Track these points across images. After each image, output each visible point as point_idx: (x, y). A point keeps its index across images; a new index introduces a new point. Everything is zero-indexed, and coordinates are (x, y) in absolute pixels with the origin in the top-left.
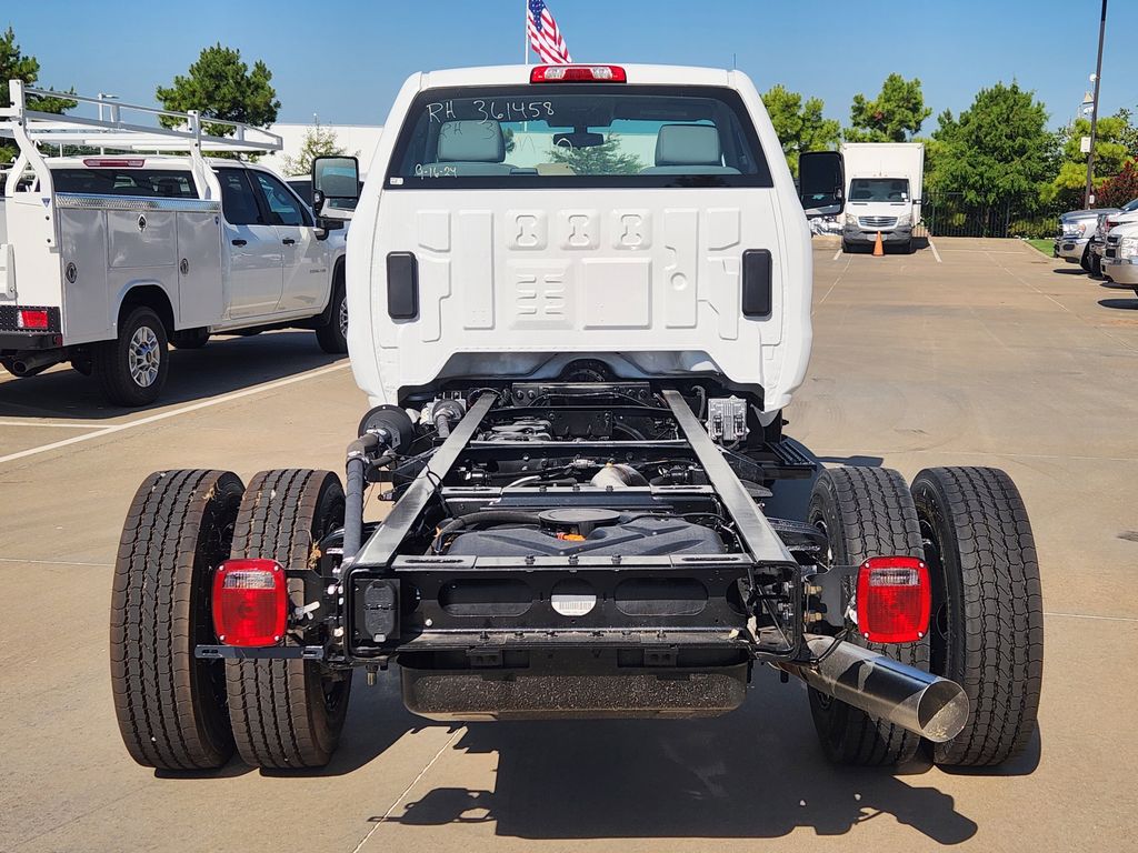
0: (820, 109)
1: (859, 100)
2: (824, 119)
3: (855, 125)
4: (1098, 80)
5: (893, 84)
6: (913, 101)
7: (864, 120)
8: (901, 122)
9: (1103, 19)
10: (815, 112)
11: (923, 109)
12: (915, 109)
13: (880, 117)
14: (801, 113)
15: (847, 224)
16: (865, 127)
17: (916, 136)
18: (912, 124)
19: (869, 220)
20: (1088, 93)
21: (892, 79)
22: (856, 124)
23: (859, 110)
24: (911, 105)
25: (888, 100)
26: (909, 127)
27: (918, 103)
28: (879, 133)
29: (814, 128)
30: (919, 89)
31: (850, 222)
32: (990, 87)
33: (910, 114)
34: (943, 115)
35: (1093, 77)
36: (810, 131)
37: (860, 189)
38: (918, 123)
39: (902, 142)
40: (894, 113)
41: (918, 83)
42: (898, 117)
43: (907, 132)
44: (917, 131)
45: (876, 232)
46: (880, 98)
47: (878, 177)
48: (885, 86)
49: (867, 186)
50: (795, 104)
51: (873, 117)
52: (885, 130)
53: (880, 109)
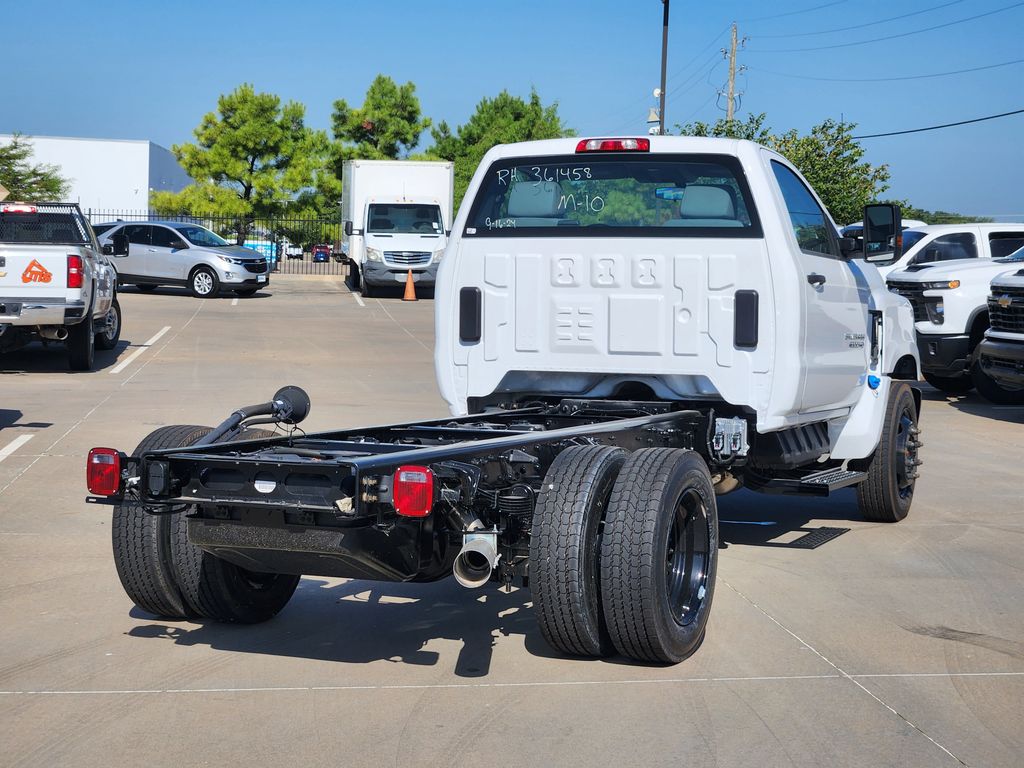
0: (302, 115)
1: (340, 106)
2: (307, 124)
3: (336, 137)
4: (662, 96)
5: (381, 90)
6: (409, 109)
7: (349, 131)
8: (397, 134)
9: (666, 23)
10: (296, 118)
11: (421, 118)
12: (411, 118)
13: (369, 127)
14: (278, 120)
15: (369, 261)
16: (349, 139)
17: (413, 152)
18: (410, 137)
19: (396, 256)
20: (652, 110)
21: (380, 81)
22: (338, 136)
23: (341, 119)
24: (406, 114)
25: (378, 107)
26: (404, 141)
27: (414, 112)
28: (369, 147)
29: (296, 139)
30: (413, 95)
31: (373, 258)
32: (493, 96)
33: (404, 123)
34: (437, 129)
35: (657, 92)
36: (291, 142)
37: (377, 217)
38: (416, 136)
40: (385, 122)
41: (413, 87)
42: (392, 128)
43: (402, 147)
44: (413, 145)
45: (406, 272)
46: (367, 104)
47: (402, 202)
48: (373, 90)
49: (386, 214)
50: (272, 108)
51: (359, 128)
52: (375, 144)
53: (368, 118)
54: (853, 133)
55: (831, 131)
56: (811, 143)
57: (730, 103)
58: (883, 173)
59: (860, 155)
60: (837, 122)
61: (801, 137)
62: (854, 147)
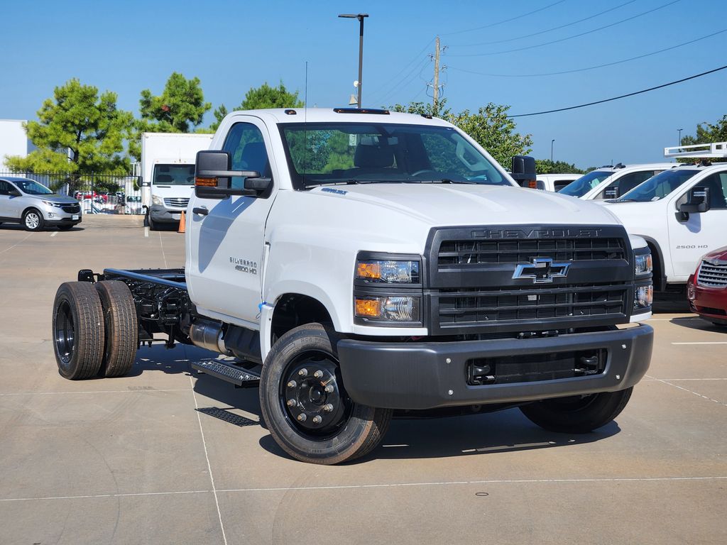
0: (114, 100)
1: (146, 94)
2: (118, 109)
3: (143, 116)
4: (360, 86)
5: (176, 83)
6: (195, 96)
7: (152, 112)
8: (187, 115)
9: (362, 34)
10: (111, 103)
11: (204, 103)
12: (197, 103)
13: (167, 110)
14: (97, 104)
15: (154, 205)
16: (153, 118)
17: (201, 127)
18: (196, 117)
19: (173, 201)
20: (353, 96)
21: (175, 77)
22: (145, 116)
23: (147, 103)
24: (193, 100)
25: (173, 95)
26: (192, 120)
27: (199, 99)
28: (167, 124)
29: (111, 118)
30: (198, 87)
31: (156, 202)
32: (258, 87)
33: (193, 107)
34: (218, 111)
35: (356, 83)
36: (107, 120)
37: (162, 173)
38: (200, 116)
39: (186, 132)
40: (178, 106)
41: (198, 81)
42: (183, 110)
43: (190, 124)
44: (199, 122)
45: (180, 212)
46: (165, 93)
47: (178, 163)
48: (170, 83)
49: (168, 171)
50: (92, 96)
51: (159, 110)
52: (171, 121)
53: (166, 103)
54: (508, 113)
55: (492, 111)
56: (477, 119)
57: (436, 92)
58: (527, 140)
59: (513, 128)
60: (497, 104)
61: (471, 115)
62: (509, 122)
